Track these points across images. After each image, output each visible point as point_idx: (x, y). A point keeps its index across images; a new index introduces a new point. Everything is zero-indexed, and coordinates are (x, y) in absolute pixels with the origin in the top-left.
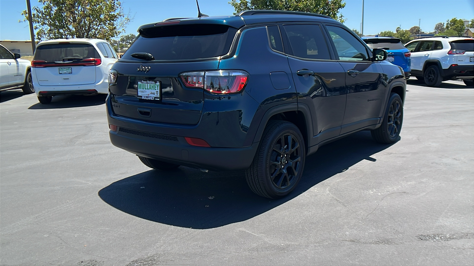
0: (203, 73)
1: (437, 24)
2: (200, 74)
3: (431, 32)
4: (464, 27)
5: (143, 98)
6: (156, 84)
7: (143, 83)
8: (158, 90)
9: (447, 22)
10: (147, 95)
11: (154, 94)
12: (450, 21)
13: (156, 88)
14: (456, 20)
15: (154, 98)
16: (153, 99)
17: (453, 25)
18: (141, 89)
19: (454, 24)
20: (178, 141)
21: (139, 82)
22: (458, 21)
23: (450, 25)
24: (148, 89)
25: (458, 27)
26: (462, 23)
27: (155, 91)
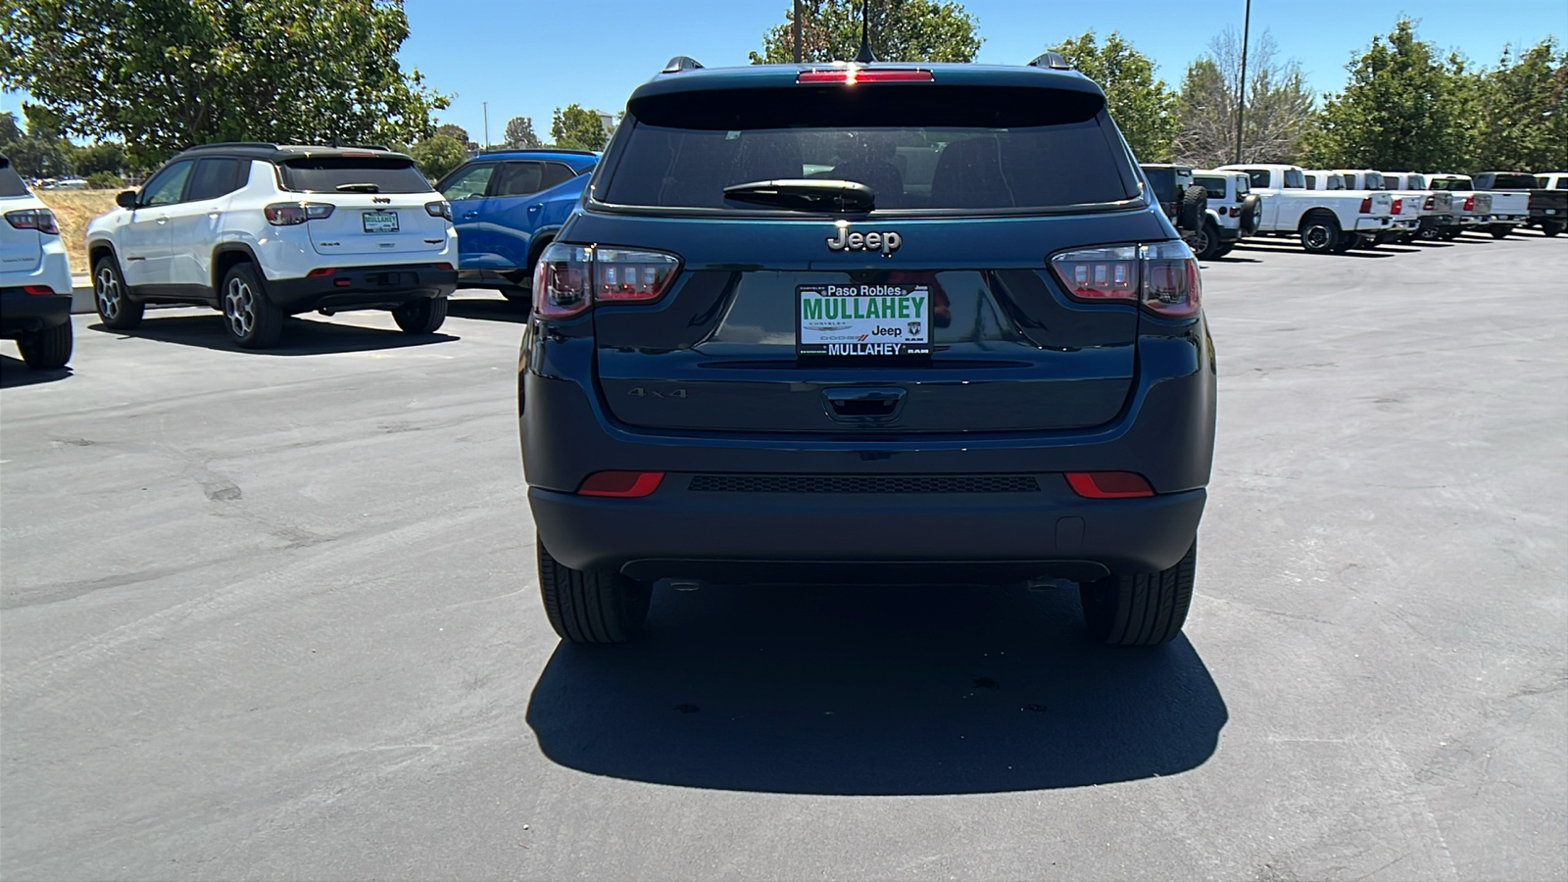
0: (1128, 253)
1: (511, 120)
2: (1117, 256)
3: (492, 145)
4: (603, 133)
5: (832, 352)
6: (910, 296)
7: (833, 294)
8: (918, 316)
9: (556, 116)
10: (852, 338)
11: (897, 332)
12: (562, 111)
13: (912, 311)
14: (581, 112)
15: (897, 349)
16: (894, 351)
17: (571, 126)
18: (820, 317)
19: (577, 122)
20: (1038, 489)
21: (803, 293)
22: (584, 116)
23: (564, 123)
24: (857, 316)
25: (587, 131)
26: (597, 120)
27: (902, 324)
